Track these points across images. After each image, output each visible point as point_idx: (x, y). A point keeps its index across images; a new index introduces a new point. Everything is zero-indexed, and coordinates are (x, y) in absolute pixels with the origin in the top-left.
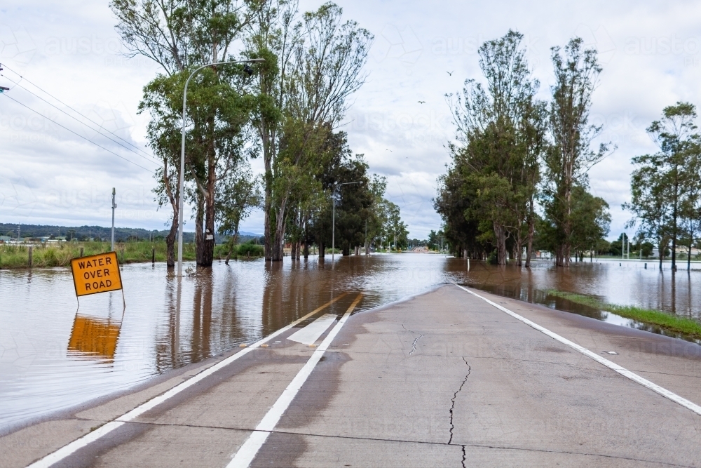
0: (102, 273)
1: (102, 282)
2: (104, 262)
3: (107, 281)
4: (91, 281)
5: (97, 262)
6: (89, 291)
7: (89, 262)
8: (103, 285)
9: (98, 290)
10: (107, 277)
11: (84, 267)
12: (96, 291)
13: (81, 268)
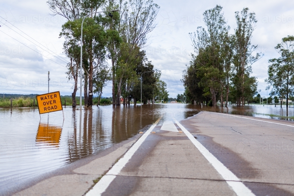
0: (52, 102)
1: (52, 107)
2: (53, 96)
3: (55, 106)
4: (47, 106)
5: (50, 97)
6: (46, 111)
7: (45, 97)
8: (53, 108)
9: (51, 110)
10: (55, 104)
11: (43, 99)
12: (49, 111)
13: (41, 100)
